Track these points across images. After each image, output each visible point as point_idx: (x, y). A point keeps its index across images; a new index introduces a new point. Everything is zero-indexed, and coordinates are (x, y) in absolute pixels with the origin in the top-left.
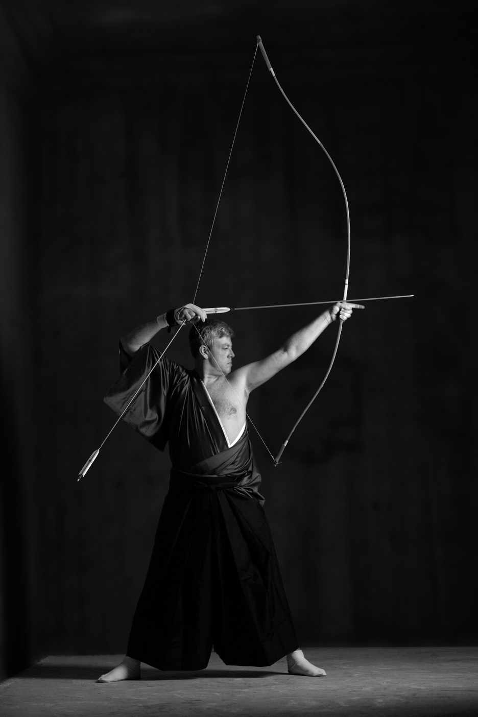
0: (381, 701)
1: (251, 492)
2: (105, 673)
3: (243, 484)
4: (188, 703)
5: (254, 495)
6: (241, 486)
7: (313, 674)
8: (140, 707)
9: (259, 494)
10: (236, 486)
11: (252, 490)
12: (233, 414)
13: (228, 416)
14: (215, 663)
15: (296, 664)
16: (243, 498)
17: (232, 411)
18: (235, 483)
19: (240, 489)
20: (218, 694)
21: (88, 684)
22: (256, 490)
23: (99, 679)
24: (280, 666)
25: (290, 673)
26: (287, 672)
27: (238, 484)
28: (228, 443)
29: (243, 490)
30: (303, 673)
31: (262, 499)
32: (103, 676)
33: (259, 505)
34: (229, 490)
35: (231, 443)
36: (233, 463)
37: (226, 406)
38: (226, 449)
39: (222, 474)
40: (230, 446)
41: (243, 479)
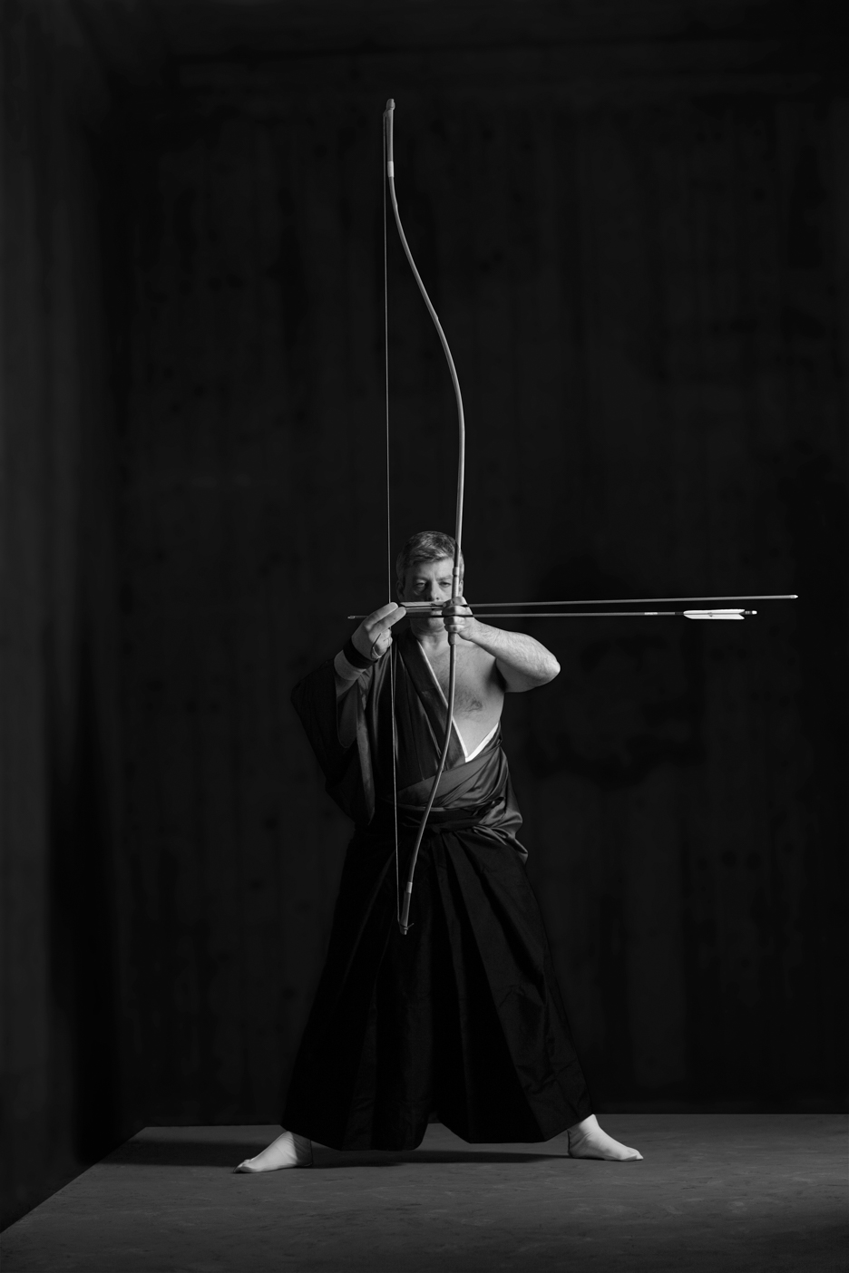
0: (740, 1204)
1: (504, 837)
2: (250, 1158)
3: (488, 823)
4: (398, 1209)
5: (508, 841)
6: (487, 826)
7: (619, 1156)
8: (312, 1216)
9: (517, 842)
10: (477, 824)
11: (506, 835)
12: (475, 712)
13: (467, 714)
14: (438, 1137)
15: (586, 1140)
17: (474, 706)
18: (475, 820)
19: (484, 831)
20: (450, 1193)
21: (218, 1175)
22: (512, 835)
23: (241, 1166)
24: (556, 1145)
25: (571, 1156)
26: (567, 1154)
27: (481, 822)
28: (466, 753)
29: (489, 831)
30: (599, 1157)
31: (524, 852)
32: (248, 1161)
34: (464, 832)
35: (469, 755)
36: (472, 790)
37: (464, 696)
38: (459, 763)
39: (451, 807)
40: (468, 760)
41: (489, 813)
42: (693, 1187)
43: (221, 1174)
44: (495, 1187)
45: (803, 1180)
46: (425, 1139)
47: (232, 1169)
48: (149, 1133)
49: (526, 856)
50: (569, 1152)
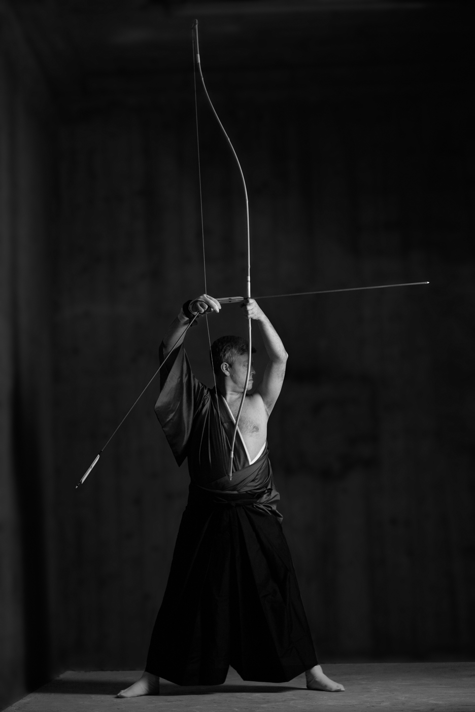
1: (270, 509)
2: (124, 689)
3: (262, 501)
5: (273, 512)
6: (260, 503)
7: (331, 689)
9: (277, 511)
10: (256, 503)
11: (271, 508)
12: (255, 432)
13: (250, 434)
14: (233, 678)
15: (315, 680)
16: (262, 514)
17: (255, 429)
18: (255, 500)
19: (259, 506)
20: (236, 709)
22: (274, 507)
23: (119, 694)
24: (299, 681)
25: (309, 688)
26: (306, 687)
27: (258, 501)
28: (250, 460)
29: (262, 506)
30: (322, 688)
31: (280, 517)
32: (123, 691)
33: (278, 523)
34: (249, 506)
35: (252, 461)
36: (253, 481)
37: (249, 423)
38: (246, 465)
39: (242, 491)
40: (251, 463)
41: (263, 496)
42: (373, 706)
43: (109, 698)
44: (262, 706)
45: (435, 702)
46: (227, 679)
47: (115, 696)
48: (68, 675)
49: (282, 519)
50: (307, 686)
